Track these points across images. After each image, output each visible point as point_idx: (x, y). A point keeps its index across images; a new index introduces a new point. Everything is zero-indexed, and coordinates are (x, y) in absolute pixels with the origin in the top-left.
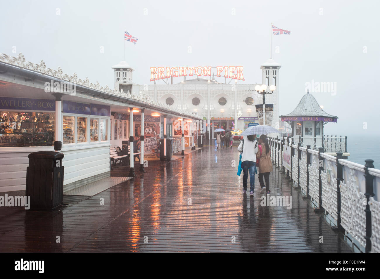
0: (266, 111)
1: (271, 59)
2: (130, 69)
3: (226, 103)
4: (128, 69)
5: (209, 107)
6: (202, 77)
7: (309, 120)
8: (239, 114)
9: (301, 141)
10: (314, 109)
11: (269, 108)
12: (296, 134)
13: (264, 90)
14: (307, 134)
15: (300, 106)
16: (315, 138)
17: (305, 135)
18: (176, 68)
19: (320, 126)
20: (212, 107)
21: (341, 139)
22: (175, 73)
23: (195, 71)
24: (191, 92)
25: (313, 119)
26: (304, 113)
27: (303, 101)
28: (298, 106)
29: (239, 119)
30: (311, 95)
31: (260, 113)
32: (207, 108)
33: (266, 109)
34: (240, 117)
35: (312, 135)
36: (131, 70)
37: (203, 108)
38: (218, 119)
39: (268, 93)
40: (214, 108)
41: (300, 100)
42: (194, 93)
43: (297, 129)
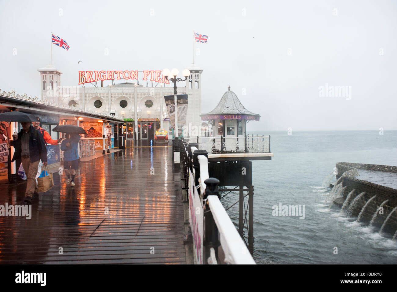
0: (179, 104)
1: (194, 64)
2: (57, 72)
3: (152, 105)
4: (54, 72)
5: (136, 109)
6: (129, 81)
7: (231, 118)
8: (164, 115)
9: (223, 141)
10: (236, 106)
11: (182, 100)
12: (217, 134)
13: (175, 76)
14: (228, 134)
15: (221, 104)
16: (237, 137)
17: (227, 135)
18: (104, 72)
19: (242, 125)
20: (139, 109)
21: (263, 138)
22: (103, 76)
23: (122, 74)
24: (119, 95)
25: (235, 117)
26: (225, 111)
27: (224, 98)
28: (219, 103)
29: (165, 120)
30: (233, 92)
31: (170, 107)
32: (134, 110)
33: (179, 101)
34: (165, 118)
35: (234, 135)
36: (59, 74)
37: (131, 110)
38: (144, 120)
39: (180, 80)
40: (140, 110)
41: (221, 99)
42: (121, 96)
43: (218, 129)
